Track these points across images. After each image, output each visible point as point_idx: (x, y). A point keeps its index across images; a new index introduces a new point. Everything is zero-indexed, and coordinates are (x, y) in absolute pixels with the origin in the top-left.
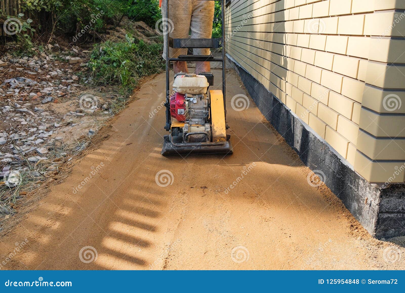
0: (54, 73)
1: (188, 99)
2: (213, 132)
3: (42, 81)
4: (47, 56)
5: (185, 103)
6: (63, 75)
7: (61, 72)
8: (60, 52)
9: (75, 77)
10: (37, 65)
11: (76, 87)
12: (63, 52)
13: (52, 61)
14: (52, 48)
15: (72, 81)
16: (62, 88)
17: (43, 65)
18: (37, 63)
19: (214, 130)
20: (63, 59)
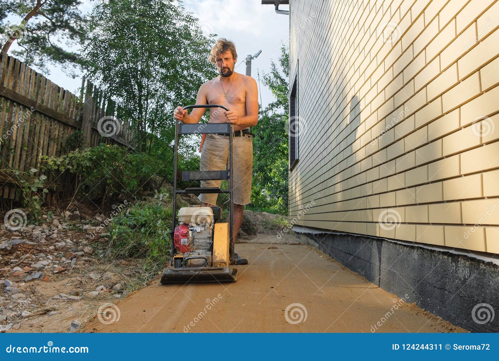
0: (61, 244)
1: (192, 228)
2: (214, 258)
3: (41, 252)
4: (60, 224)
5: (188, 232)
6: (72, 247)
7: (71, 243)
8: (78, 221)
9: (87, 249)
10: (43, 234)
11: (84, 260)
12: (82, 221)
13: (65, 230)
14: (70, 216)
15: (83, 253)
16: (64, 262)
17: (51, 235)
18: (44, 232)
19: (215, 255)
20: (80, 229)
